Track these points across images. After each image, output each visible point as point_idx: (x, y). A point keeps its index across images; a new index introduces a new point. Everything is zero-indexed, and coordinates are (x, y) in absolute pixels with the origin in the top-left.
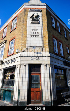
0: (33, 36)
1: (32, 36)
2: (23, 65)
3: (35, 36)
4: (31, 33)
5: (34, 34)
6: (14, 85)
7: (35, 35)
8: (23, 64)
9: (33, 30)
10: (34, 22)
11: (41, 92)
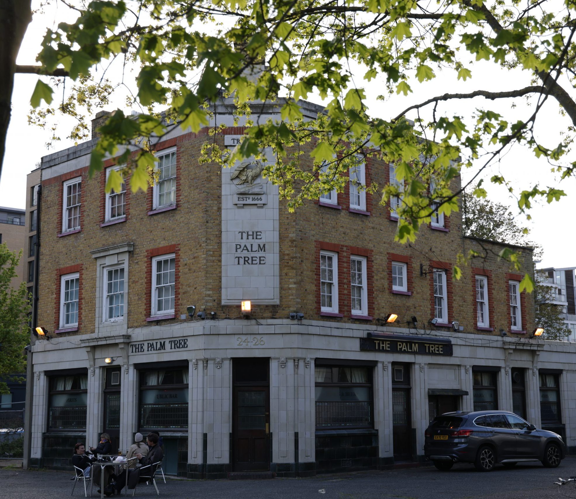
0: (242, 261)
1: (239, 258)
2: (212, 362)
3: (250, 261)
4: (237, 249)
5: (245, 253)
6: (186, 422)
7: (250, 255)
8: (214, 359)
9: (245, 235)
10: (245, 202)
11: (269, 438)
